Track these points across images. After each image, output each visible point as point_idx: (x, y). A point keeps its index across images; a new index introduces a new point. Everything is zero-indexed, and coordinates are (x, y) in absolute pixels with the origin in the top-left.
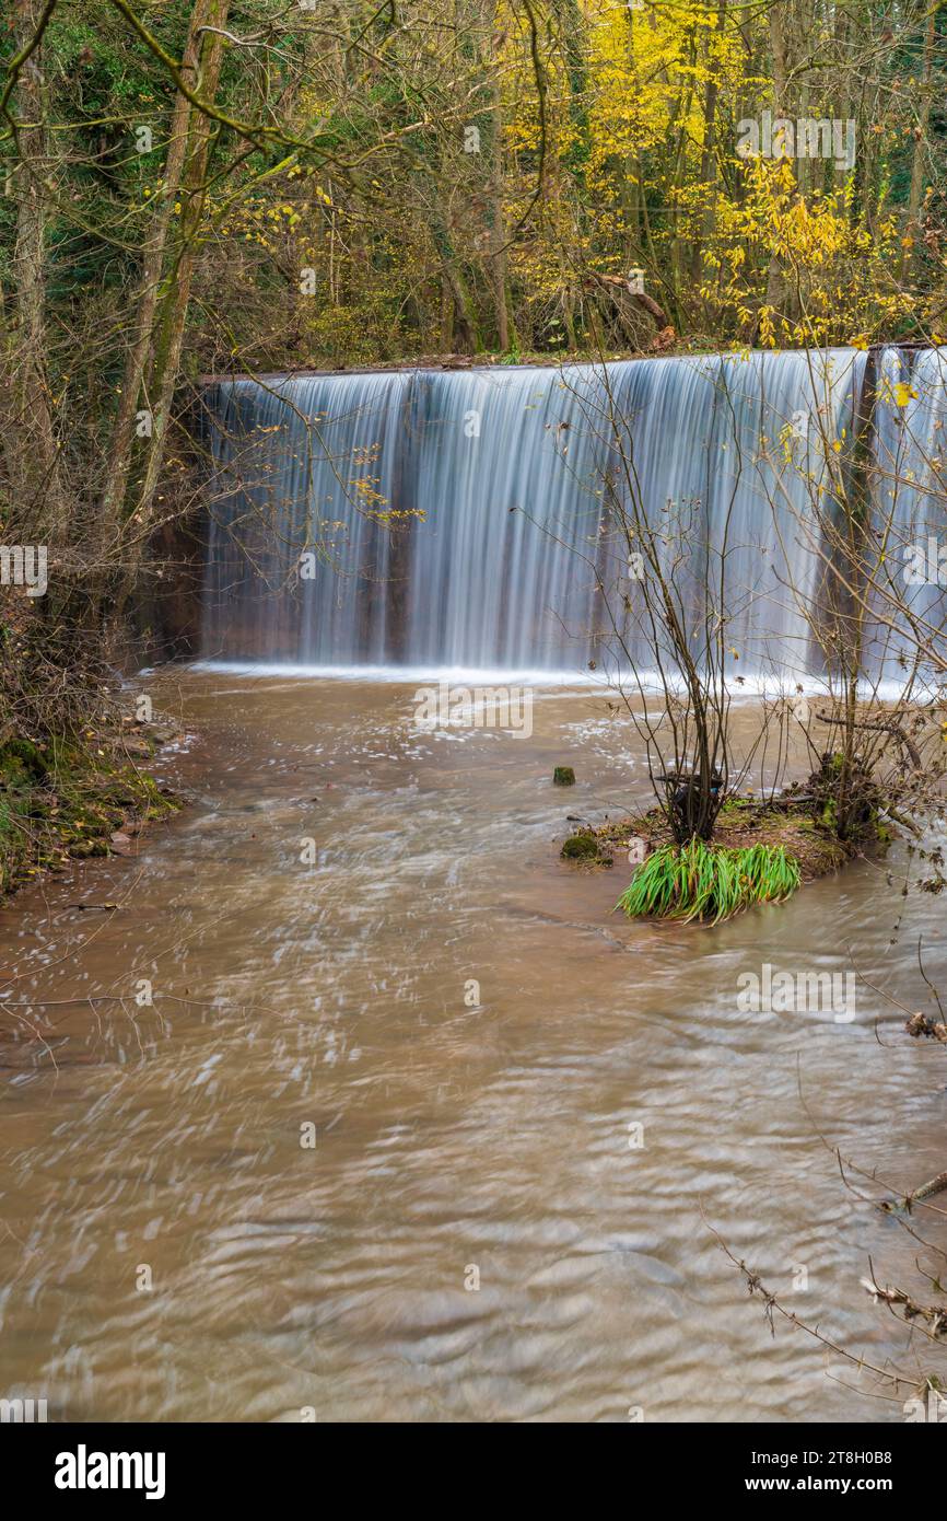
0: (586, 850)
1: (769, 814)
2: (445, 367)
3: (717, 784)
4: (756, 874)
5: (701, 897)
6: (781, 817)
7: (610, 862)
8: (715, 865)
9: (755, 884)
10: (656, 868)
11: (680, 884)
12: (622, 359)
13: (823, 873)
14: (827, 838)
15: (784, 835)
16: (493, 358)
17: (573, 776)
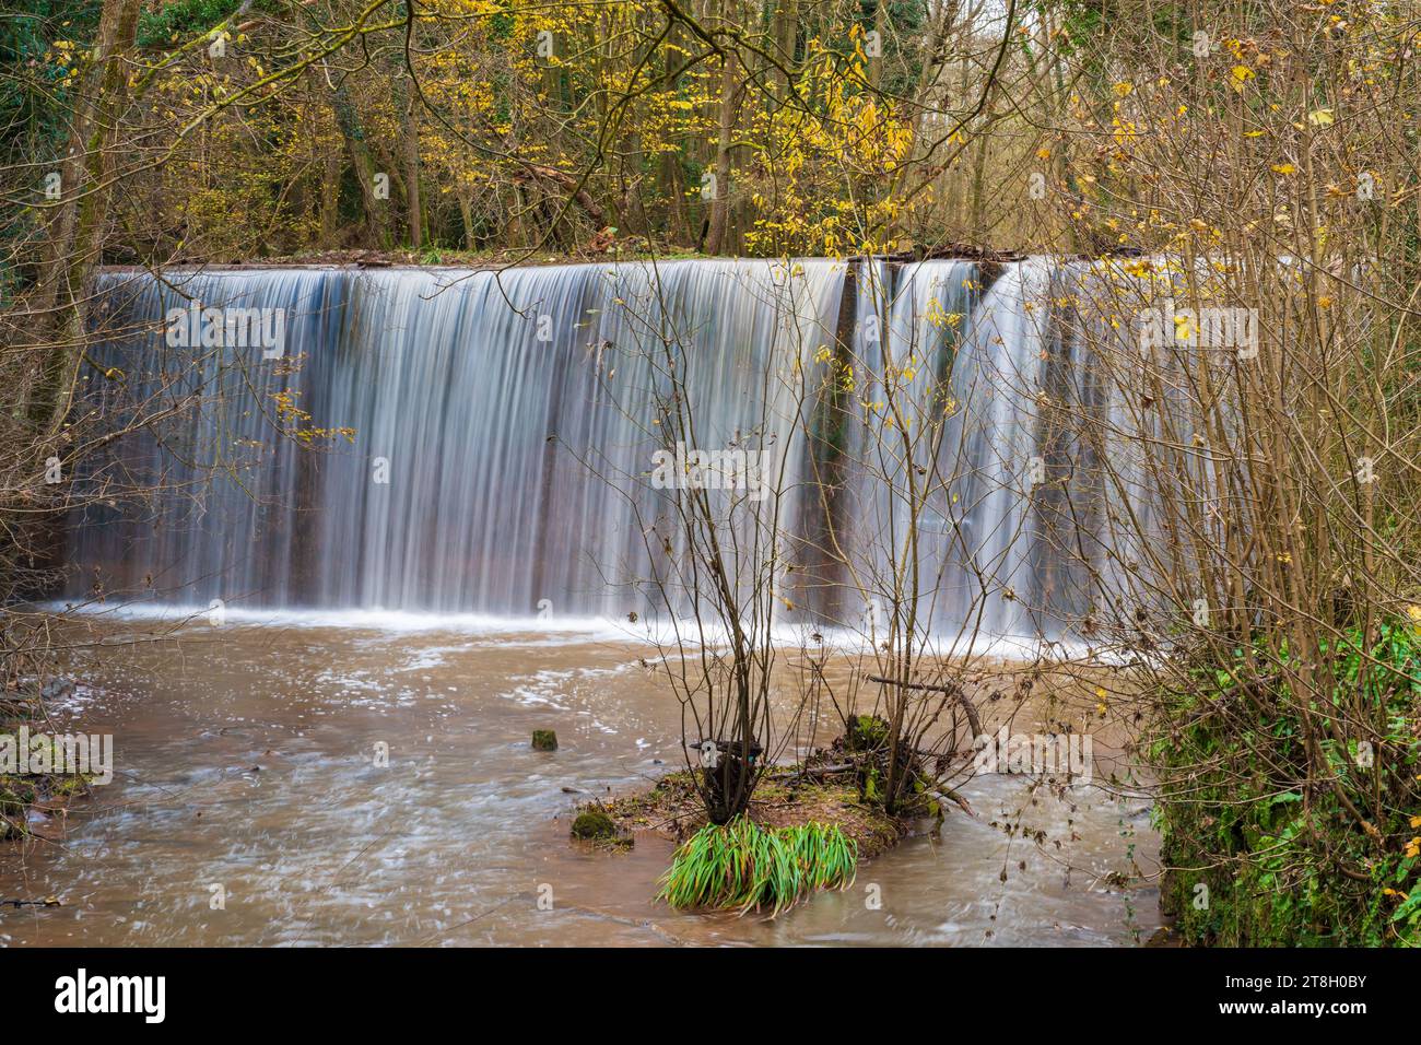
0: (601, 829)
1: (805, 785)
2: (360, 264)
3: (756, 751)
4: (811, 856)
5: (758, 884)
6: (819, 789)
7: (631, 843)
8: (771, 847)
9: (810, 870)
10: (703, 851)
11: (733, 868)
12: (558, 262)
13: (878, 854)
14: (875, 814)
15: (827, 809)
16: (410, 256)
17: (555, 740)
